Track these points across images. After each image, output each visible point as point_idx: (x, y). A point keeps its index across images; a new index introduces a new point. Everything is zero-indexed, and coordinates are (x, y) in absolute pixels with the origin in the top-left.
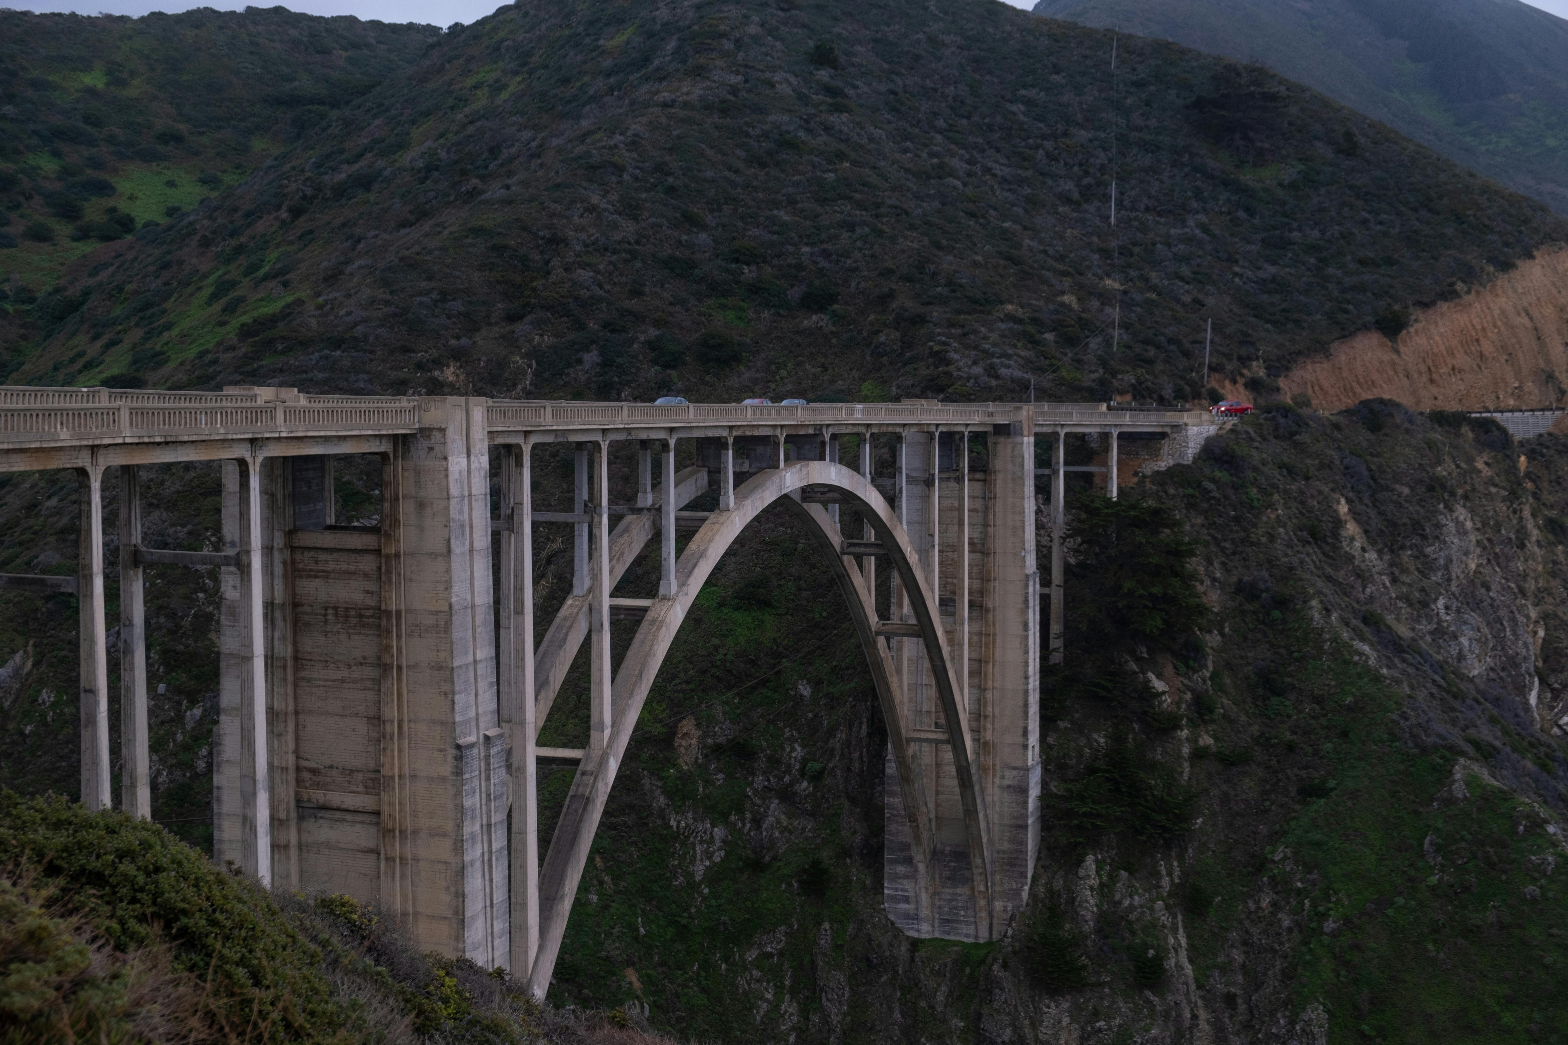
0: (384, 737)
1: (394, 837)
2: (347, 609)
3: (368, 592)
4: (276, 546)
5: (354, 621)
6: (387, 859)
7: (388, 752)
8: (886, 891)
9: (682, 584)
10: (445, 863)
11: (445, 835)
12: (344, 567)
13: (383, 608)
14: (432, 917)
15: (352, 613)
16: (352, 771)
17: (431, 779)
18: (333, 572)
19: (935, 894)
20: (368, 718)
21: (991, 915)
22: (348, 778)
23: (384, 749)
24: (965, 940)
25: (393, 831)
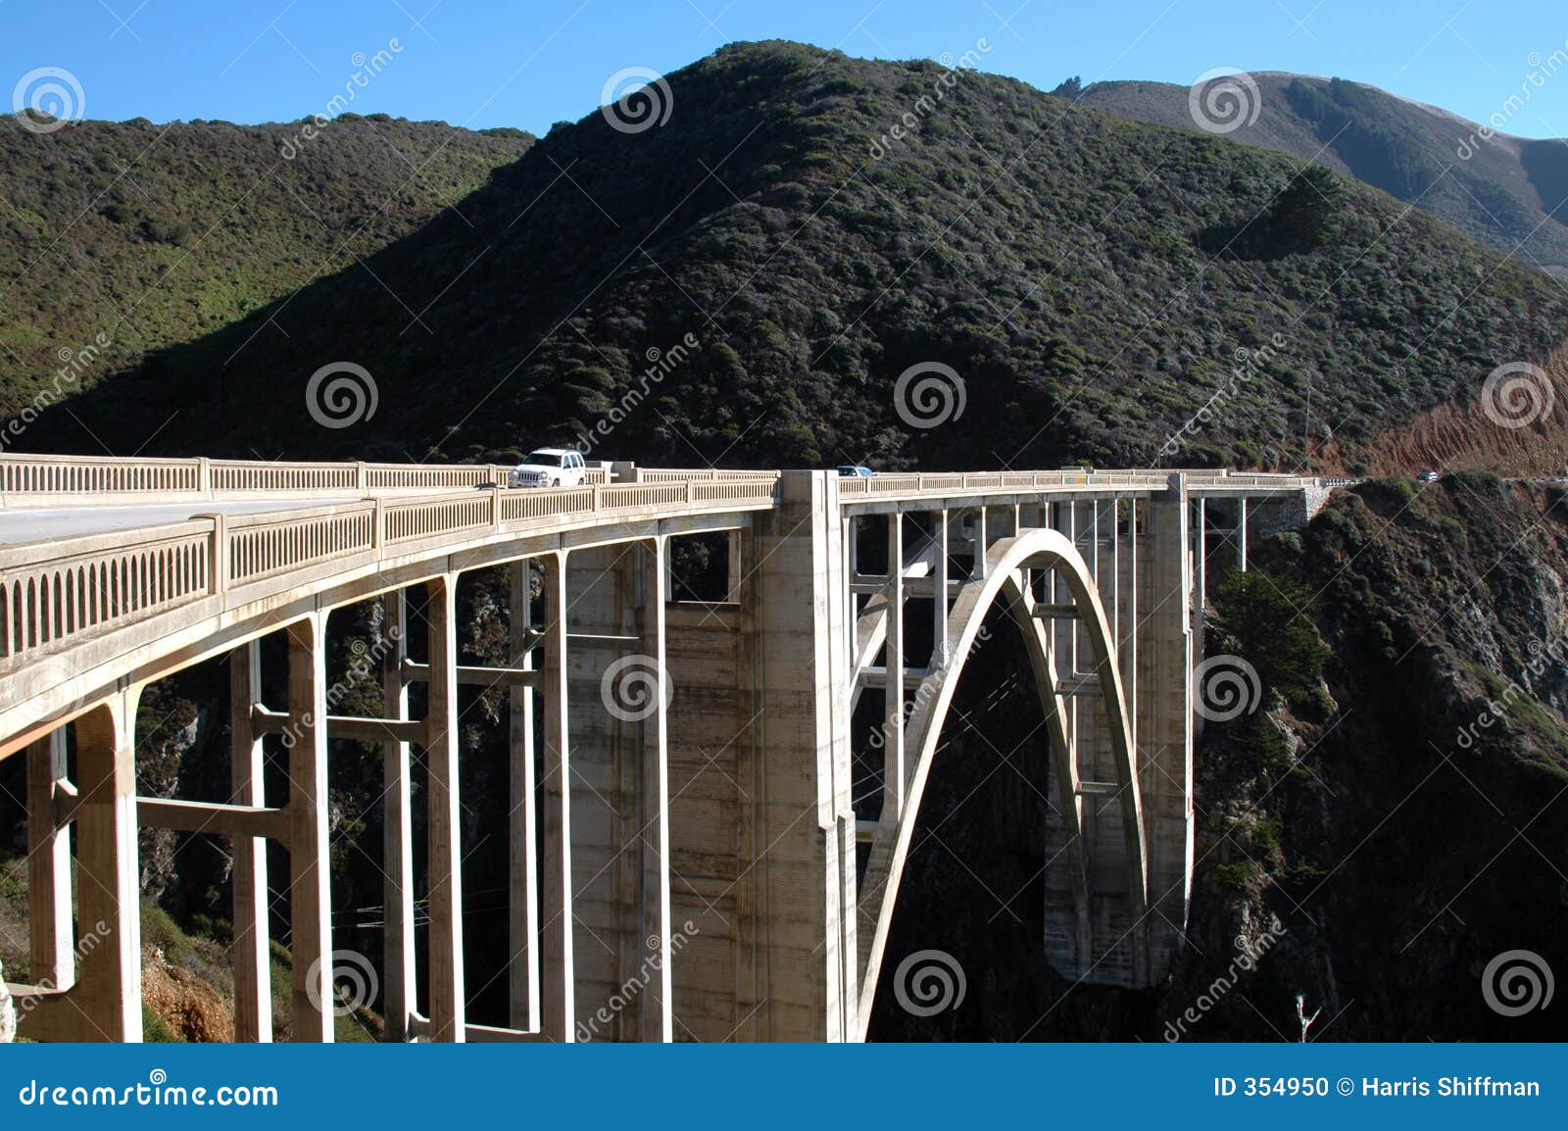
0: (741, 821)
1: (751, 924)
2: (700, 689)
3: (722, 671)
4: (624, 624)
5: (707, 700)
6: (743, 946)
7: (746, 836)
8: (1046, 938)
9: (953, 653)
10: (805, 950)
11: (806, 921)
12: (696, 645)
13: (741, 688)
14: (789, 1005)
15: (705, 692)
16: (703, 855)
17: (792, 864)
18: (685, 650)
19: (1093, 941)
20: (722, 801)
21: (1148, 958)
22: (698, 862)
23: (741, 834)
24: (1123, 983)
25: (751, 918)
